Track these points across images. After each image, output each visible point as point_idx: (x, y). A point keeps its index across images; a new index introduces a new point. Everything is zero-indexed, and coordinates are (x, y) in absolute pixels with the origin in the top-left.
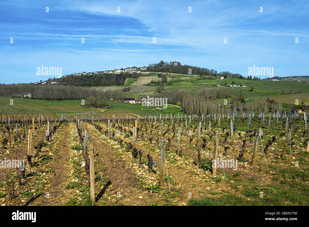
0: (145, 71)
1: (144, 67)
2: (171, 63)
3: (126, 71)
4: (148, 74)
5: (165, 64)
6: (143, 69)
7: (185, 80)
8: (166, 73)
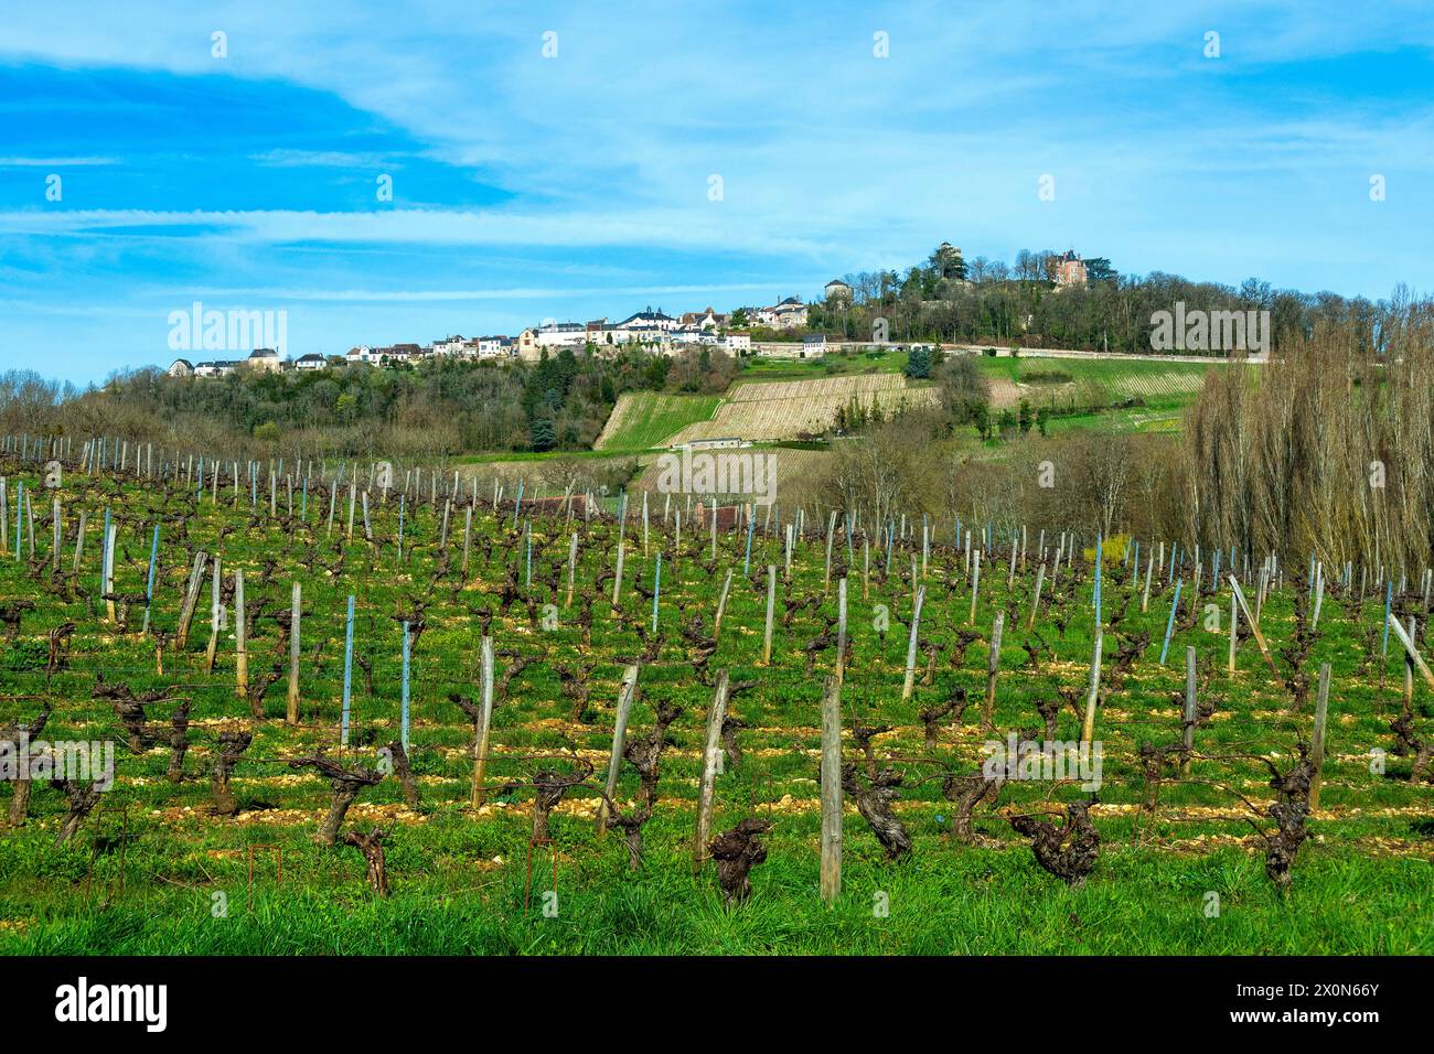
0: (790, 336)
1: (790, 301)
2: (1025, 262)
3: (621, 336)
4: (816, 363)
5: (969, 276)
6: (776, 325)
7: (1159, 396)
8: (979, 350)
